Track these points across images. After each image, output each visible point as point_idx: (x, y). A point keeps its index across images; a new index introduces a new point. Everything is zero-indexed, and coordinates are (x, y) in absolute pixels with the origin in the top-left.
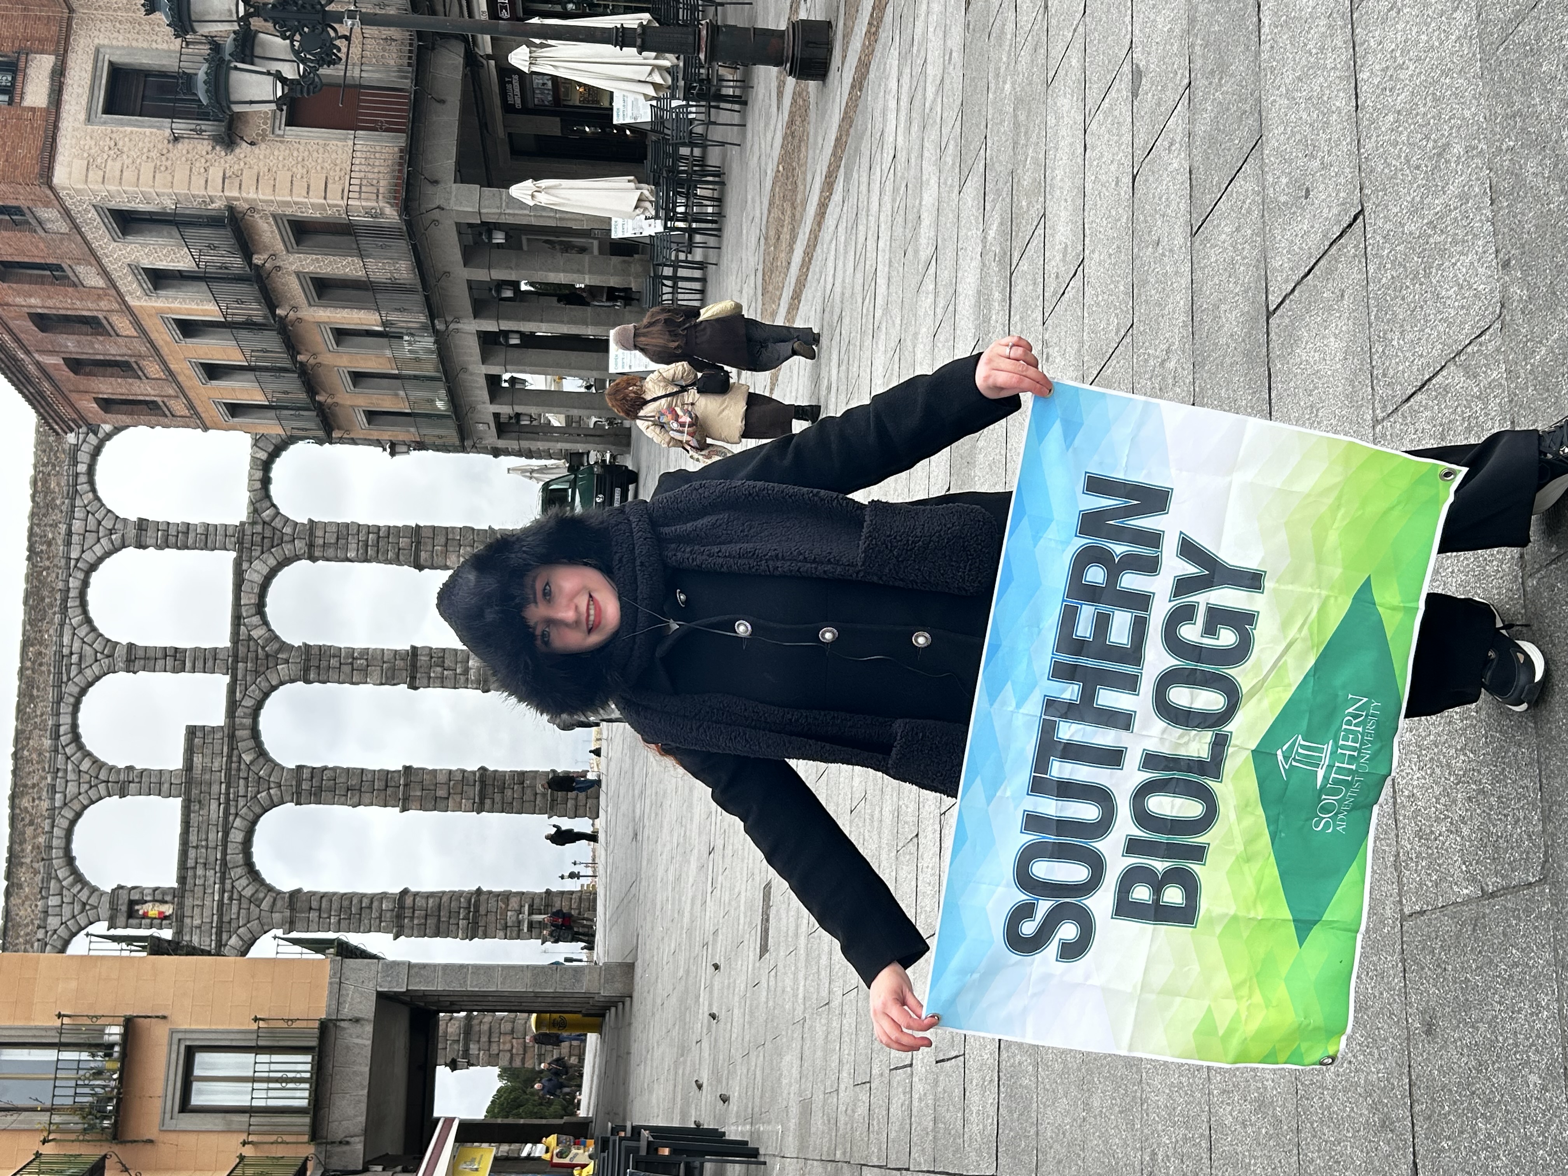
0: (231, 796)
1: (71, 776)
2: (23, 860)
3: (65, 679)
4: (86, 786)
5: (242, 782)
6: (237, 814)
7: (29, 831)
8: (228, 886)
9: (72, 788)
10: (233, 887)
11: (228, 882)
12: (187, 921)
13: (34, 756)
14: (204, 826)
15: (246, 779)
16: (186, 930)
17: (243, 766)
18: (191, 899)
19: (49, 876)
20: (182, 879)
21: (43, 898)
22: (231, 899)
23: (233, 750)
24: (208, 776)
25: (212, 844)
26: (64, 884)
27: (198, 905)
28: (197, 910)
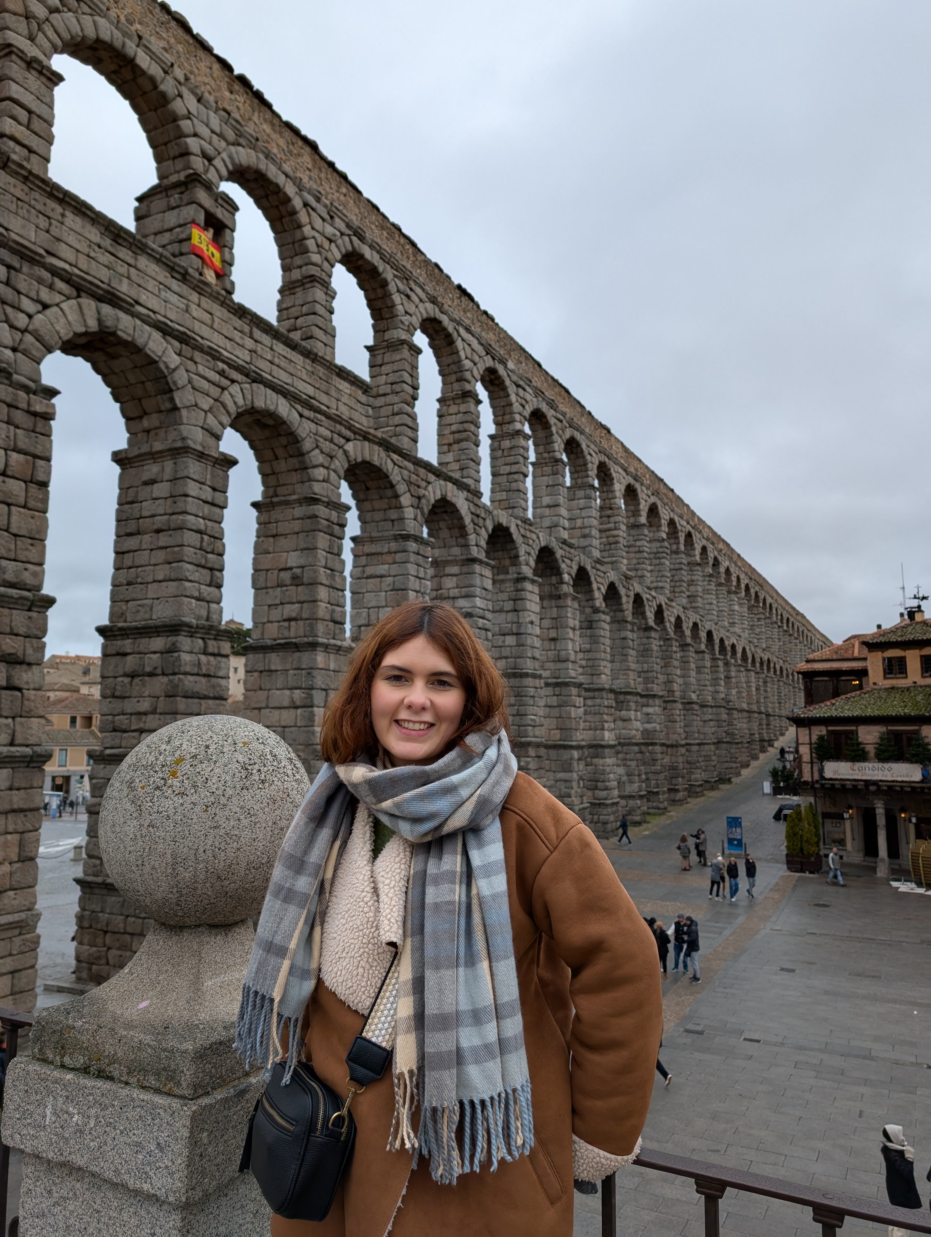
0: (319, 416)
1: (329, 230)
2: (256, 113)
4: (320, 239)
5: (328, 433)
6: (301, 416)
7: (282, 143)
8: (234, 375)
9: (318, 223)
10: (233, 381)
11: (240, 377)
12: (195, 297)
13: (342, 198)
14: (290, 368)
16: (184, 289)
17: (343, 441)
18: (219, 314)
19: (241, 137)
20: (241, 312)
21: (218, 108)
22: (222, 373)
23: (355, 433)
24: (333, 393)
25: (276, 371)
26: (232, 148)
27: (213, 321)
28: (206, 317)
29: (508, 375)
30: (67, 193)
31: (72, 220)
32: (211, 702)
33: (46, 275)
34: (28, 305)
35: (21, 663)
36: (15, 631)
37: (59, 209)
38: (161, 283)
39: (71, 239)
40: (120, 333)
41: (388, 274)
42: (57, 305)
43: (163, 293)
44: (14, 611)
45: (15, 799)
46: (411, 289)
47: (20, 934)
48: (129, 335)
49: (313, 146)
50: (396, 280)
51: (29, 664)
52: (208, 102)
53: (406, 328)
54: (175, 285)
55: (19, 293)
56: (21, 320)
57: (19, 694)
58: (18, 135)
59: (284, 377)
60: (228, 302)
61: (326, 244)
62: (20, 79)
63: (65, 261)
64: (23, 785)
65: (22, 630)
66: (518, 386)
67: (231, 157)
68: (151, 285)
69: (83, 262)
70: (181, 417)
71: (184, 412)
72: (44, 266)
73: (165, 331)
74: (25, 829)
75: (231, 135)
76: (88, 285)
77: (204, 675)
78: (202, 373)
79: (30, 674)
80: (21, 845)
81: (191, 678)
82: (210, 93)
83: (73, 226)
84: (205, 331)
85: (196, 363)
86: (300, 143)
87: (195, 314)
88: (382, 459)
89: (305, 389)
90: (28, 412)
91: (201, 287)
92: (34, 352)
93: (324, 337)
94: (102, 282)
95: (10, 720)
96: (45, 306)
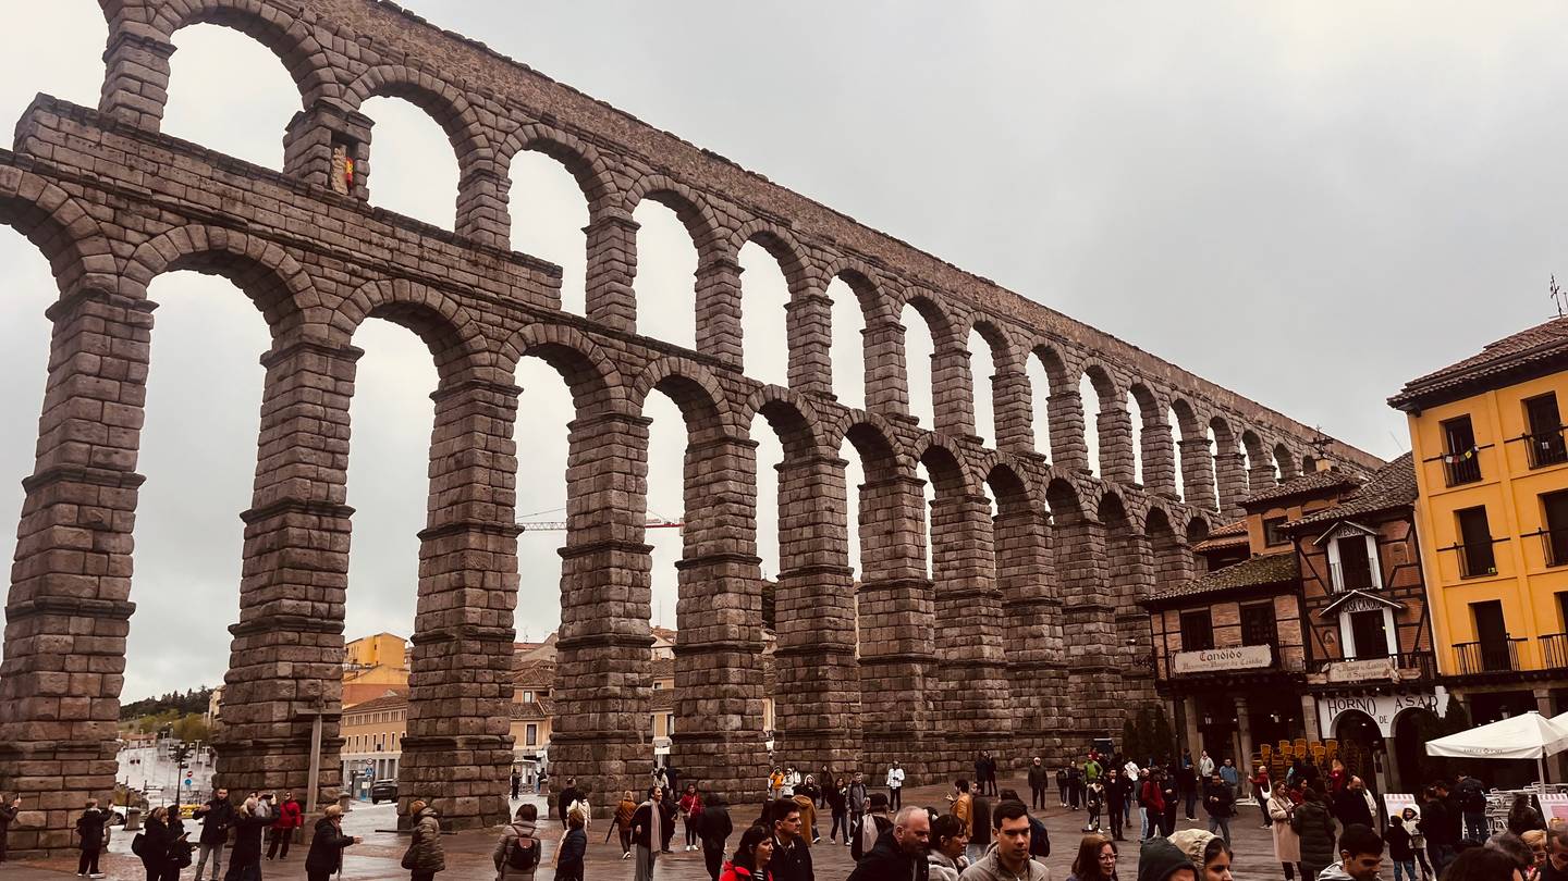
0: (484, 303)
1: (503, 122)
2: (406, 32)
3: (600, 150)
4: (491, 134)
5: (498, 318)
6: (459, 304)
7: (440, 52)
8: (369, 273)
9: (489, 118)
11: (375, 275)
12: (323, 208)
13: (523, 89)
14: (445, 261)
15: (502, 325)
16: (310, 203)
17: (517, 325)
18: (351, 220)
19: (386, 56)
20: (381, 215)
21: (358, 37)
22: (353, 273)
23: (535, 316)
24: (505, 279)
25: (425, 265)
26: (375, 69)
27: (344, 227)
28: (337, 225)
29: (794, 237)
30: (174, 140)
31: (181, 161)
32: (324, 574)
33: (155, 211)
34: (133, 236)
35: (110, 531)
36: (103, 504)
37: (168, 154)
38: (280, 201)
39: (181, 177)
40: (230, 249)
41: (592, 153)
42: (164, 233)
43: (283, 210)
44: (102, 488)
45: (96, 644)
46: (626, 165)
47: (98, 759)
48: (242, 250)
49: (481, 48)
50: (603, 158)
51: (118, 533)
52: (345, 33)
53: (620, 204)
54: (298, 201)
55: (125, 228)
56: (127, 249)
57: (106, 556)
58: (129, 102)
59: (434, 268)
60: (361, 207)
61: (500, 137)
62: (132, 57)
63: (173, 196)
64: (105, 633)
65: (109, 504)
66: (812, 247)
67: (373, 77)
68: (270, 204)
69: (193, 195)
70: (303, 316)
71: (307, 313)
72: (152, 203)
73: (285, 242)
74: (106, 670)
75: (374, 56)
76: (197, 213)
77: (317, 549)
78: (329, 275)
79: (117, 540)
80: (103, 684)
81: (299, 551)
82: (348, 25)
83: (182, 165)
84: (336, 237)
85: (322, 267)
86: (464, 48)
87: (321, 223)
88: (575, 339)
89: (465, 277)
90: (125, 323)
91: (329, 199)
92: (138, 275)
93: (493, 226)
94: (213, 208)
95: (96, 578)
96: (152, 236)
